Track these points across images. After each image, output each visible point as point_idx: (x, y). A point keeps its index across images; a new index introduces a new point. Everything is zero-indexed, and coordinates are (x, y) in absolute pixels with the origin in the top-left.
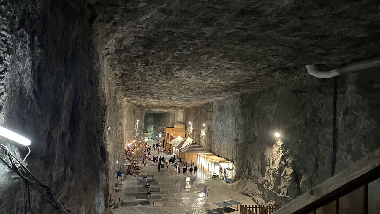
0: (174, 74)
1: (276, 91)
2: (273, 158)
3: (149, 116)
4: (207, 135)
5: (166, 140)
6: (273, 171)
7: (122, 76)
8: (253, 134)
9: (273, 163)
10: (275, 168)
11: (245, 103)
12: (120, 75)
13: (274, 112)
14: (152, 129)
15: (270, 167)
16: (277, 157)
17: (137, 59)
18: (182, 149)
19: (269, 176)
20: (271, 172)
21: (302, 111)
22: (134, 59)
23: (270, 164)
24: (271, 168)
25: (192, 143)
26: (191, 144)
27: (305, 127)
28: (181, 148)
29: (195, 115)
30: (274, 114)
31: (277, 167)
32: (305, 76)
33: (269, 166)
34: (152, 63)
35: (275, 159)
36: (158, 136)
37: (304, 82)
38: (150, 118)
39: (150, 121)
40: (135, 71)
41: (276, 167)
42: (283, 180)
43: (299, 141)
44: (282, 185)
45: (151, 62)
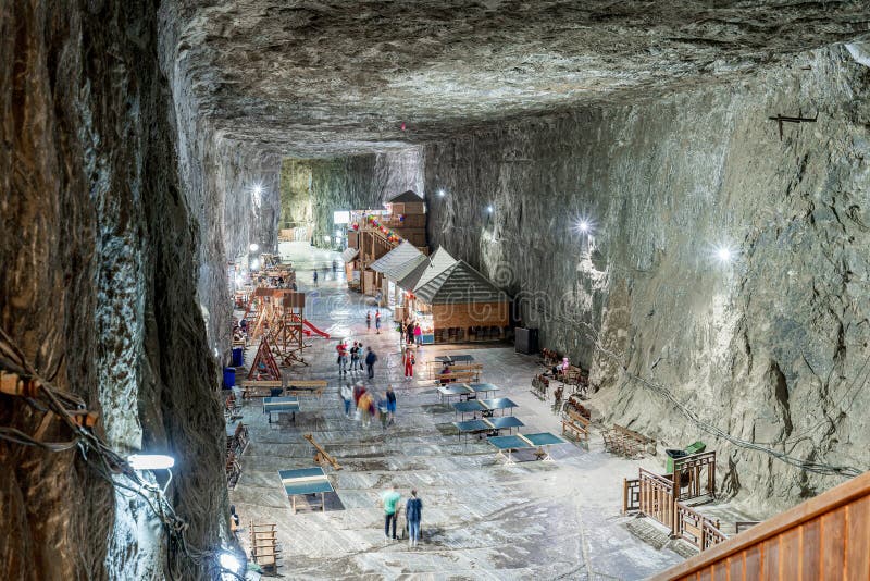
0: (387, 82)
1: (722, 108)
2: (710, 324)
3: (296, 168)
4: (504, 243)
5: (362, 256)
6: (711, 367)
7: (219, 90)
8: (654, 245)
9: (712, 343)
10: (717, 357)
11: (624, 140)
12: (214, 89)
13: (716, 179)
14: (310, 211)
15: (705, 352)
16: (725, 322)
17: (273, 55)
18: (421, 291)
19: (702, 381)
20: (706, 369)
21: (801, 179)
22: (263, 55)
23: (702, 342)
24: (706, 356)
25: (454, 272)
26: (448, 273)
27: (808, 230)
28: (418, 286)
29: (458, 172)
30: (715, 182)
31: (724, 355)
32: (810, 68)
33: (701, 349)
34: (319, 62)
35: (720, 330)
36: (333, 238)
37: (805, 86)
38: (300, 176)
39: (298, 187)
40: (261, 78)
41: (721, 355)
42: (742, 394)
43: (790, 273)
44: (739, 408)
45: (316, 59)
